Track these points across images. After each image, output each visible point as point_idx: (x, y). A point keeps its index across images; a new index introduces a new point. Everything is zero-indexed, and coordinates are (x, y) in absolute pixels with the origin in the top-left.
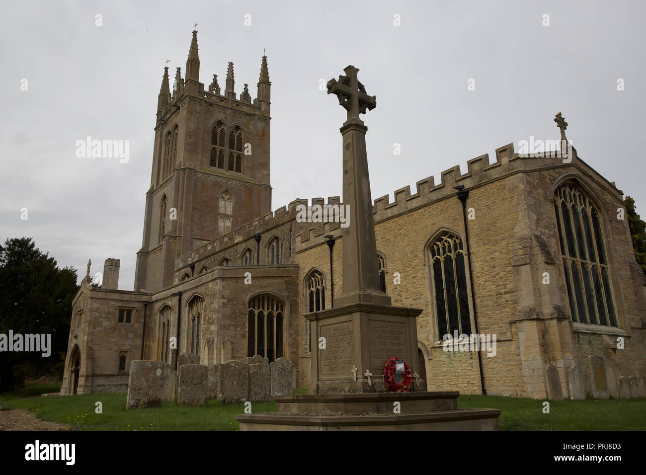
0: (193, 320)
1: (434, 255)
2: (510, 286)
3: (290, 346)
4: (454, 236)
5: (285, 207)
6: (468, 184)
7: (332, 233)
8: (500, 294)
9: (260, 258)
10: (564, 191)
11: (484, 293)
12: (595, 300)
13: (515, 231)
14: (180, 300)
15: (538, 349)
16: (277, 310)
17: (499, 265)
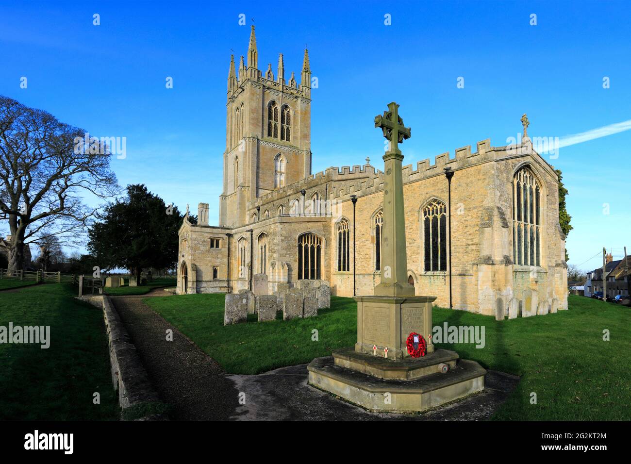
0: (262, 249)
1: (425, 215)
2: (476, 241)
3: (325, 266)
4: (440, 203)
5: (323, 172)
6: (454, 166)
7: (356, 193)
8: (468, 245)
10: (520, 174)
11: (458, 243)
12: (529, 249)
13: (484, 203)
14: (252, 235)
15: (490, 283)
16: (317, 243)
17: (470, 226)
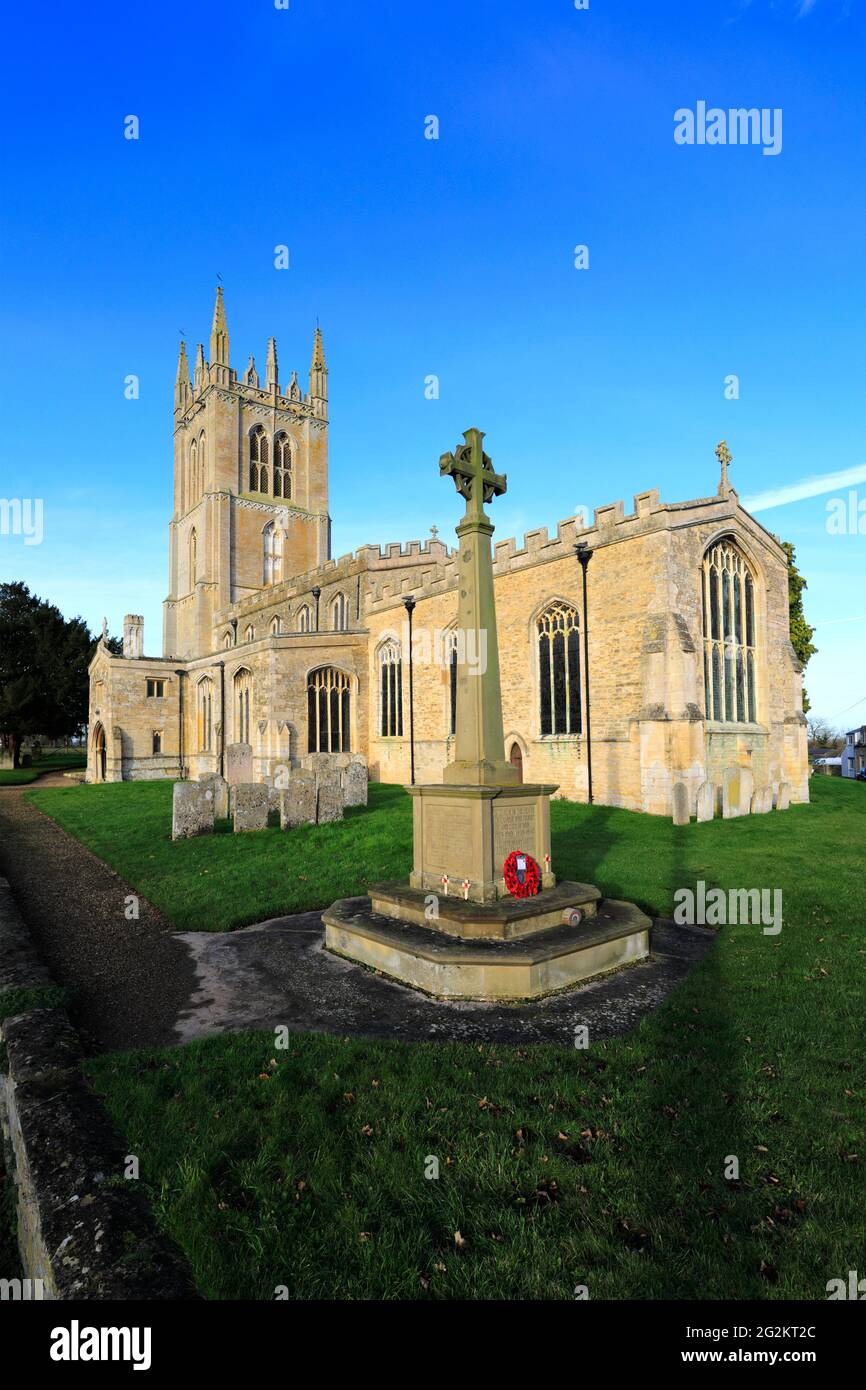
0: (241, 697)
1: (541, 631)
2: (634, 677)
3: (358, 728)
4: (568, 608)
5: (351, 554)
6: (592, 540)
7: (412, 593)
8: (622, 685)
9: (320, 619)
10: (716, 552)
11: (603, 682)
12: (735, 692)
13: (648, 607)
14: (223, 672)
15: (662, 756)
16: (343, 686)
17: (624, 650)
